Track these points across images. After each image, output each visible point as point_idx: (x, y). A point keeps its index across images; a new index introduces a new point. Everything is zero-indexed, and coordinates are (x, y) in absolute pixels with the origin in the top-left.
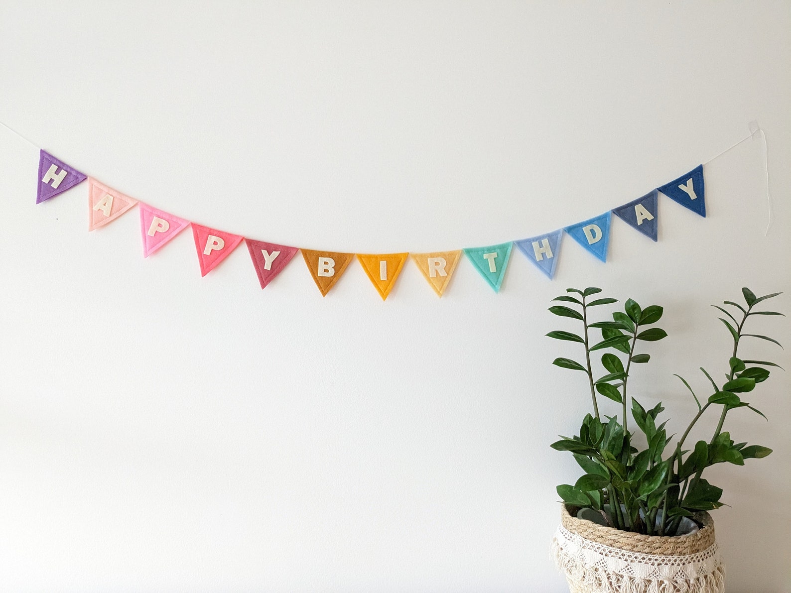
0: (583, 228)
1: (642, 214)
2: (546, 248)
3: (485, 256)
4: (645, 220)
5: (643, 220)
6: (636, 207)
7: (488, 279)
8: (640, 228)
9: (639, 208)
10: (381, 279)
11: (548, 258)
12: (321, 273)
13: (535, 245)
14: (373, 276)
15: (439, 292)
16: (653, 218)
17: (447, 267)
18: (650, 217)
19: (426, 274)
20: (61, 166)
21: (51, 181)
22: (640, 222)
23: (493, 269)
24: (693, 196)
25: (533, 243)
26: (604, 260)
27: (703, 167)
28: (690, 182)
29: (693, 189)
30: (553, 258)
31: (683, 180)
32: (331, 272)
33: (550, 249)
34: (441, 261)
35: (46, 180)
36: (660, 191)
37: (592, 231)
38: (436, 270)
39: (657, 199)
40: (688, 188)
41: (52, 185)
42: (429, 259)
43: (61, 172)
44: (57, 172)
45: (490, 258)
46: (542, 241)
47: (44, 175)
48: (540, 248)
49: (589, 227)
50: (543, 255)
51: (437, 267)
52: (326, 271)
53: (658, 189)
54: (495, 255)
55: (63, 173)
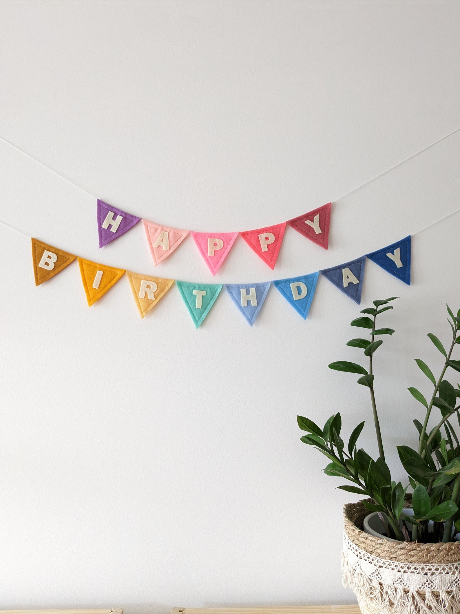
0: (290, 284)
1: (348, 278)
2: (253, 296)
3: (195, 292)
4: (350, 284)
5: (348, 283)
6: (343, 270)
7: (192, 313)
8: (345, 291)
9: (346, 272)
10: (93, 287)
11: (252, 306)
12: (41, 264)
13: (243, 291)
14: (87, 282)
15: (142, 313)
16: (359, 282)
17: (157, 291)
18: (355, 281)
19: (136, 293)
20: (116, 212)
21: (110, 226)
22: (345, 285)
23: (199, 305)
24: (399, 264)
25: (241, 289)
26: (305, 317)
27: (411, 238)
28: (397, 251)
29: (399, 258)
30: (257, 306)
31: (391, 249)
32: (51, 267)
33: (256, 298)
34: (153, 285)
35: (105, 226)
36: (368, 257)
37: (298, 288)
38: (146, 293)
39: (364, 264)
40: (396, 257)
41: (111, 230)
42: (142, 281)
43: (118, 217)
44: (114, 218)
45: (198, 295)
46: (250, 289)
47: (103, 222)
48: (247, 295)
49: (296, 284)
50: (248, 302)
51: (148, 290)
52: (47, 264)
53: (366, 255)
54: (204, 293)
55: (119, 218)
